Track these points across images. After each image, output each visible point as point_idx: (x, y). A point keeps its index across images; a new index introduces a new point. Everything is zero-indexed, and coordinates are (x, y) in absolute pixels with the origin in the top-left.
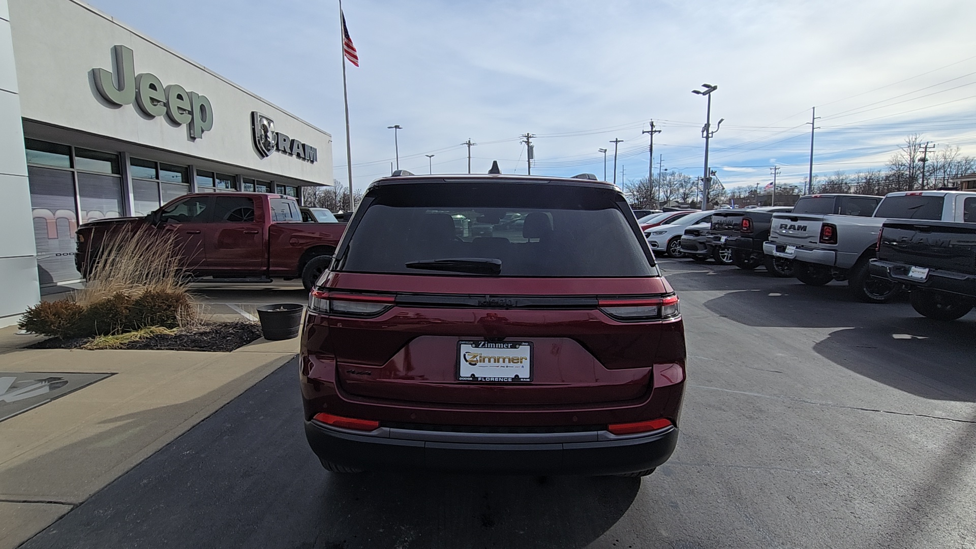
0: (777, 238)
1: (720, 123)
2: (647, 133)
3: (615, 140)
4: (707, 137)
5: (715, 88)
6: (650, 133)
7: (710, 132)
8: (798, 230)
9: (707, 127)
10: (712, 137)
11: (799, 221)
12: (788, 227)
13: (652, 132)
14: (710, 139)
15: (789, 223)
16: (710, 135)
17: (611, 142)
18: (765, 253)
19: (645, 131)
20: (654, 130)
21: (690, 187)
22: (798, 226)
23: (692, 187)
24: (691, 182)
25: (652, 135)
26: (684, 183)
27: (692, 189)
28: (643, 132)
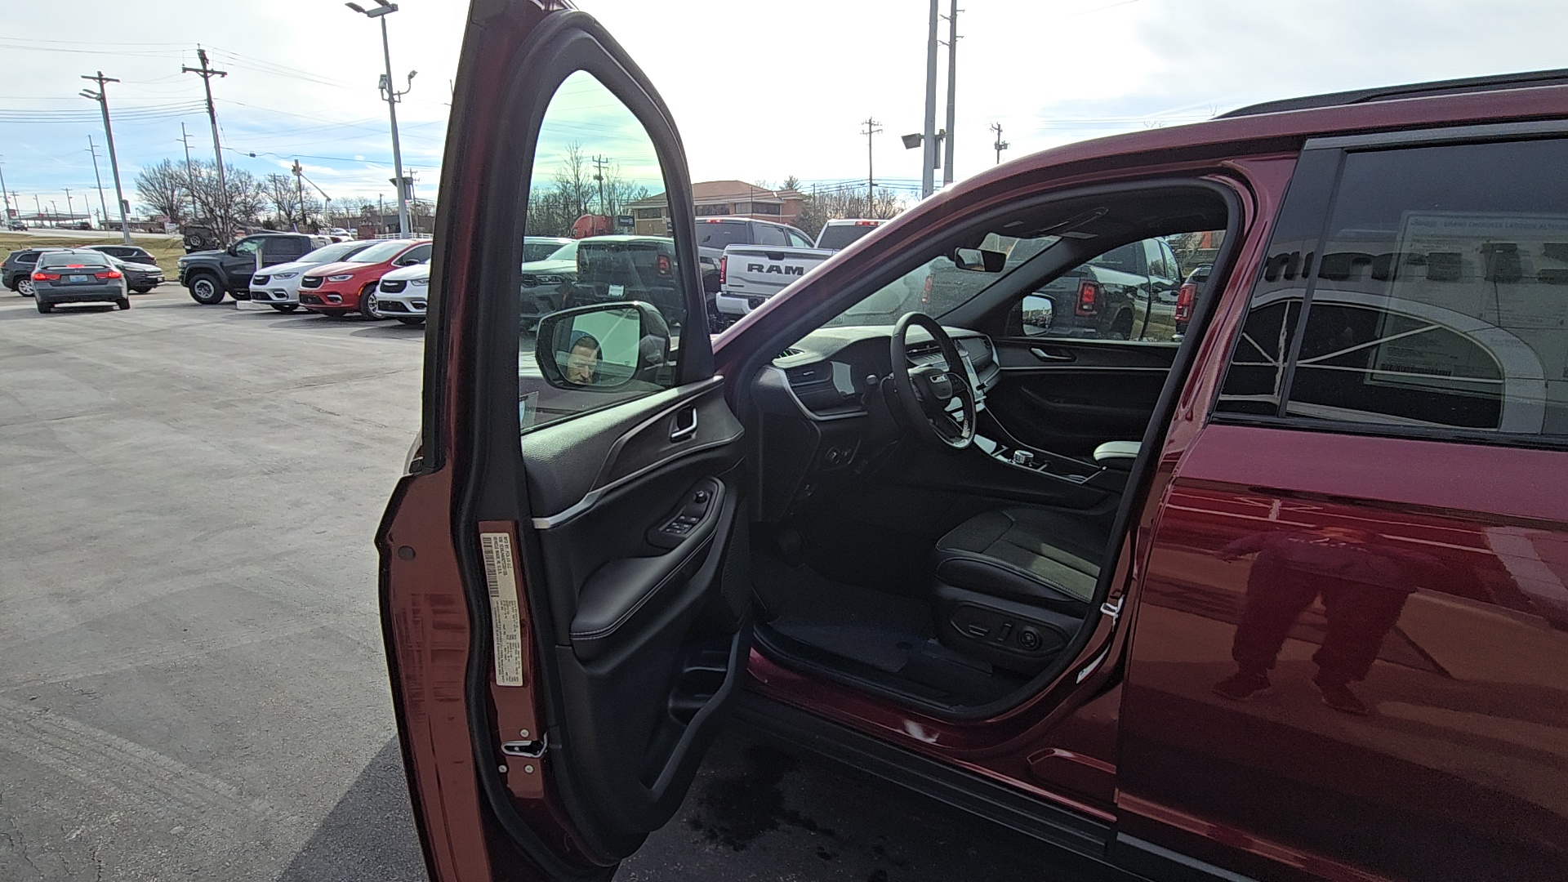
0: (742, 286)
1: (411, 77)
2: (195, 73)
3: (97, 76)
4: (392, 102)
5: (394, 8)
6: (202, 74)
7: (395, 91)
8: (787, 272)
9: (386, 81)
10: (400, 102)
11: (785, 260)
12: (765, 270)
13: (205, 74)
14: (396, 104)
15: (766, 262)
16: (396, 98)
17: (84, 77)
18: (720, 310)
19: (187, 66)
20: (209, 68)
21: (254, 194)
22: (787, 267)
23: (258, 193)
24: (255, 183)
25: (206, 78)
26: (240, 185)
27: (260, 197)
28: (185, 70)
